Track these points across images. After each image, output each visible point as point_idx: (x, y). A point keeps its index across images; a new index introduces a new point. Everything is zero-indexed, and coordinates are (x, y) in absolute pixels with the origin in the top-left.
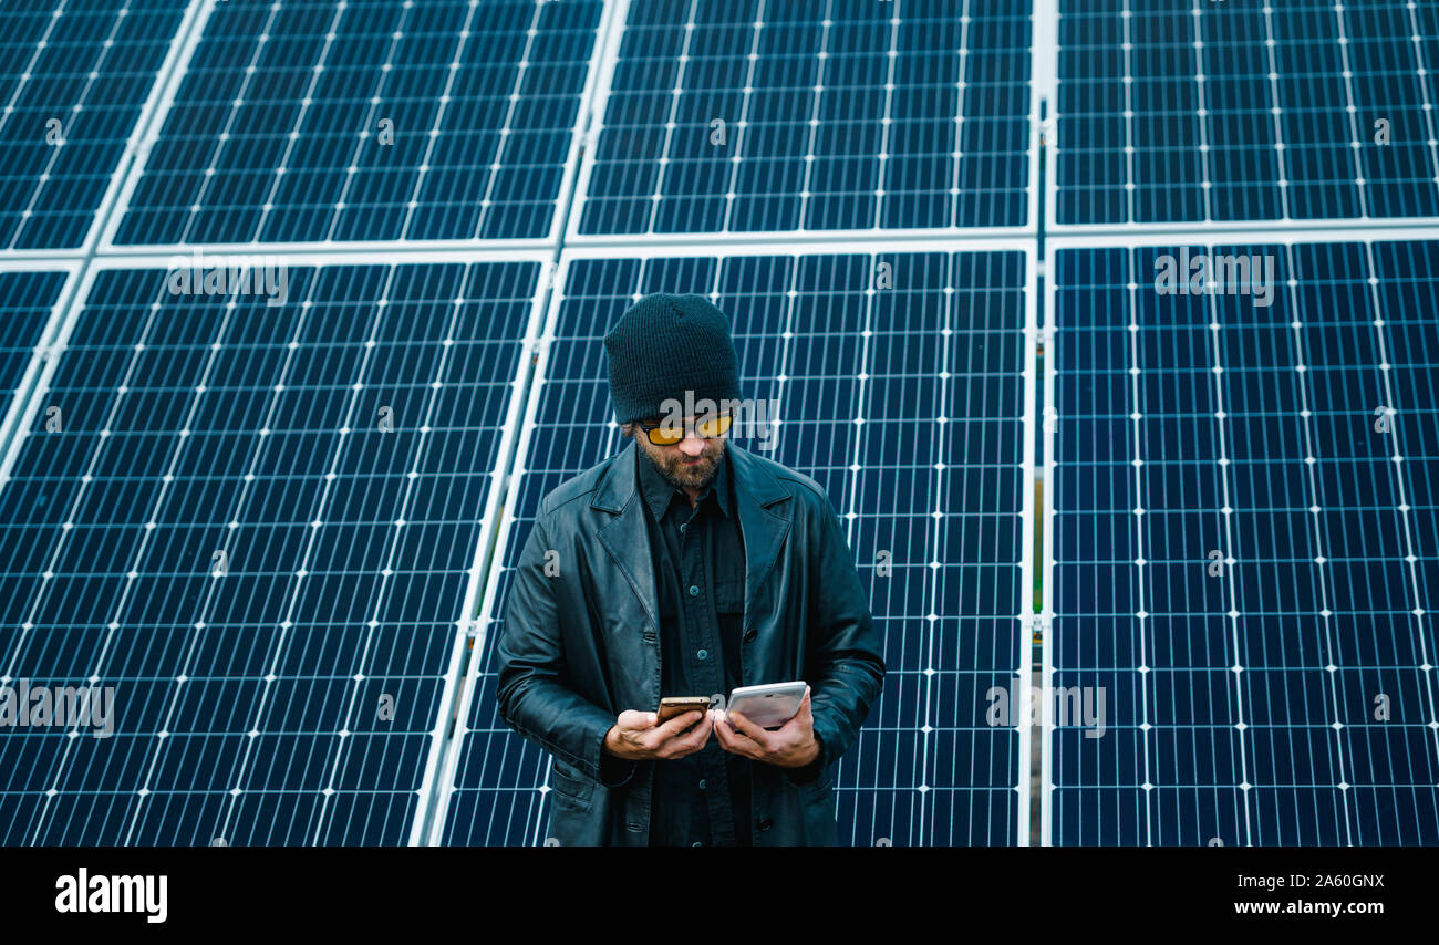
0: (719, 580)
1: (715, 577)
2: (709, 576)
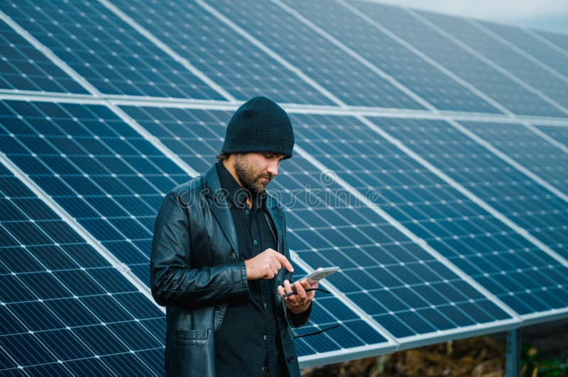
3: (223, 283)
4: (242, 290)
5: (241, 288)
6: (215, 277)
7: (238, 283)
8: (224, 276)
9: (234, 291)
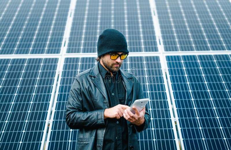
0: (119, 92)
1: (118, 92)
2: (117, 91)
3: (93, 119)
4: (101, 123)
5: (101, 122)
6: (90, 116)
7: (99, 119)
8: (94, 116)
9: (98, 123)
